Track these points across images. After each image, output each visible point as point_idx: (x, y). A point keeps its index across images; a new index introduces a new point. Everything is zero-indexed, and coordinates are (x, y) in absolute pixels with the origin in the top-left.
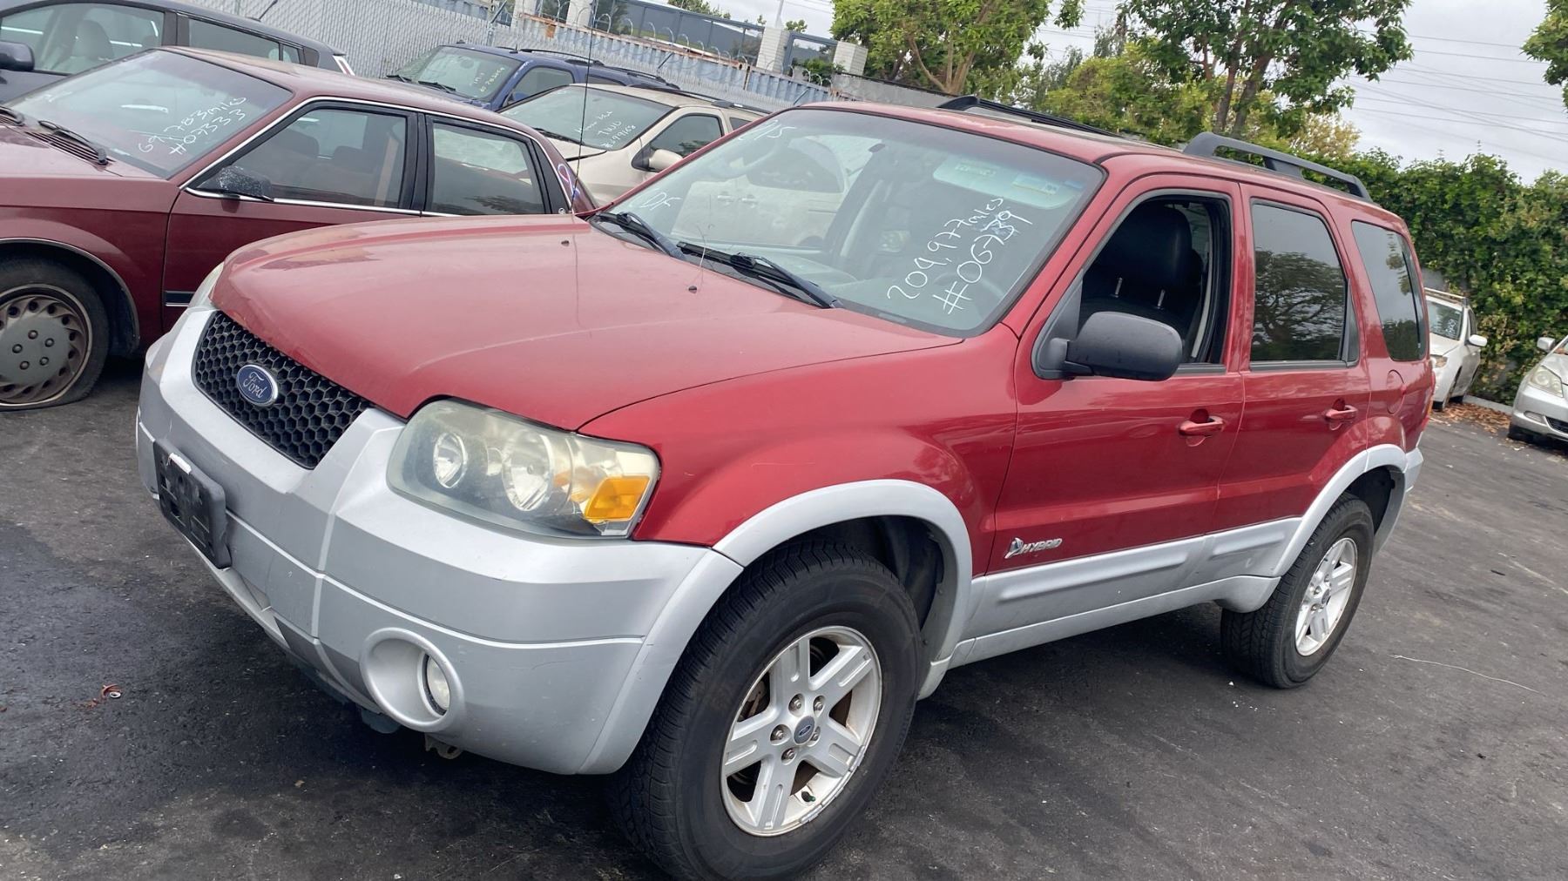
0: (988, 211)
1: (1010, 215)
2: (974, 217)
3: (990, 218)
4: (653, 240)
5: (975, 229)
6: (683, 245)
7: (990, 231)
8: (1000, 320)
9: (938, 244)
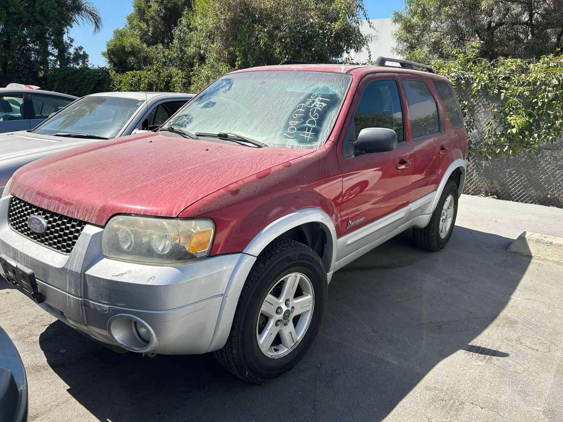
0: (312, 99)
1: (321, 98)
2: (308, 102)
3: (314, 102)
4: (185, 134)
5: (309, 106)
6: (197, 134)
7: (315, 106)
8: (328, 139)
9: (296, 115)
